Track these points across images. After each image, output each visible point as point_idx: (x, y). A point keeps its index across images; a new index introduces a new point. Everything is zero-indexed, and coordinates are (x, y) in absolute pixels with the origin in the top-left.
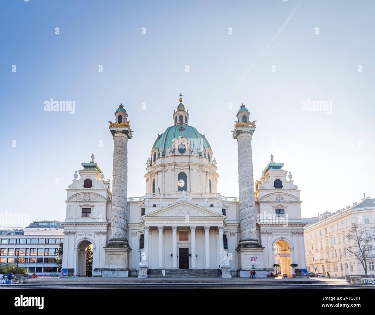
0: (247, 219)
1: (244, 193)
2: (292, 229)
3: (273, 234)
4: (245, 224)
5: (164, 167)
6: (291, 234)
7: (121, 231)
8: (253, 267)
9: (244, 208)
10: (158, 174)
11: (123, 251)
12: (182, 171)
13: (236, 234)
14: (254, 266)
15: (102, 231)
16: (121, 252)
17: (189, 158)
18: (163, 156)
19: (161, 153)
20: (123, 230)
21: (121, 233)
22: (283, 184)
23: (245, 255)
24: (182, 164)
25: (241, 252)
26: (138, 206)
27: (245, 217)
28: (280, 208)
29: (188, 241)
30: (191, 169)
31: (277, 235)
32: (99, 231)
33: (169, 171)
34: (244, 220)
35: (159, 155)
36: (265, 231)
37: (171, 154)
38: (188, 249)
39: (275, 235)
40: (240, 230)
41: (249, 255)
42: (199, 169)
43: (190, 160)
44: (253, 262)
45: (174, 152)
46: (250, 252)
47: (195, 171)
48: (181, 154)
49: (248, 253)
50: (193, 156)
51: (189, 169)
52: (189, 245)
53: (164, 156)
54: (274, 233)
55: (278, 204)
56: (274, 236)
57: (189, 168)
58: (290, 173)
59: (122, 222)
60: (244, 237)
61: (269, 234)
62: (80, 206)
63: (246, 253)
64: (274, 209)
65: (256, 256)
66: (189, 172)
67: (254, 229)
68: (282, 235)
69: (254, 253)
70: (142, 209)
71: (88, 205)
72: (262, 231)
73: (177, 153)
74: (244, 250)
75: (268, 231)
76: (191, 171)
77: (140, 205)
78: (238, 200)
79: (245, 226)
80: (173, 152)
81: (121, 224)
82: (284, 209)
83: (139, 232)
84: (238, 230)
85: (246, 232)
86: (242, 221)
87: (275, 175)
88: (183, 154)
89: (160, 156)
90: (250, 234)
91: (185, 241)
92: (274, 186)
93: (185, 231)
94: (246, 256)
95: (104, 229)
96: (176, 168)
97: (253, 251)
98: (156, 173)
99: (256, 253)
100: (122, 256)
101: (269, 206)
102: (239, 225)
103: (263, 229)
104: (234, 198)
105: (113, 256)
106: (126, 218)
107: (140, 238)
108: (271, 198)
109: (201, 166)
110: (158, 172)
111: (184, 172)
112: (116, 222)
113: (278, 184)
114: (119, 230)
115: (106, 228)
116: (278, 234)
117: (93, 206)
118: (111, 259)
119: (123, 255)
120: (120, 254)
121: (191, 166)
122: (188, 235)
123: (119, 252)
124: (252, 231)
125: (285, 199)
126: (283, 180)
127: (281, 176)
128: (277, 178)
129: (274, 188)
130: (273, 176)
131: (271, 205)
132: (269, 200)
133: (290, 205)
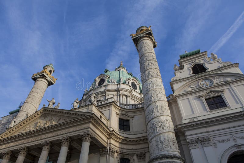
0: (151, 121)
3: (215, 142)
17: (107, 87)
22: (207, 66)
28: (213, 95)
31: (224, 141)
39: (219, 141)
42: (116, 94)
47: (111, 95)
50: (110, 85)
55: (208, 91)
56: (218, 144)
57: (105, 94)
61: (204, 141)
64: (202, 100)
66: (105, 98)
68: (235, 139)
72: (189, 138)
73: (97, 86)
75: (200, 136)
79: (151, 133)
82: (220, 96)
85: (152, 144)
87: (190, 61)
88: (101, 86)
90: (159, 147)
108: (191, 87)
111: (100, 99)
116: (225, 138)
124: (162, 139)
125: (215, 81)
126: (204, 63)
127: (199, 60)
128: (194, 64)
129: (194, 75)
130: (187, 64)
131: (195, 96)
132: (189, 89)
133: (229, 87)
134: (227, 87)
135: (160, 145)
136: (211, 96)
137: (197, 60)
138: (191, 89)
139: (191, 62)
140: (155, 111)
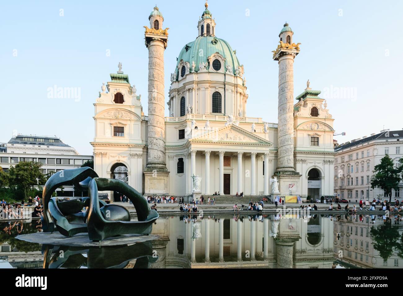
0: (286, 146)
1: (284, 120)
2: (324, 158)
4: (285, 151)
5: (197, 84)
6: (324, 163)
7: (160, 154)
8: (290, 194)
9: (284, 135)
10: (189, 91)
11: (164, 175)
12: (217, 90)
13: (273, 160)
14: (291, 192)
15: (138, 153)
16: (162, 177)
17: (224, 76)
18: (195, 71)
19: (193, 68)
20: (162, 153)
21: (160, 156)
22: (320, 112)
23: (283, 181)
24: (217, 82)
25: (280, 178)
26: (175, 128)
27: (284, 145)
29: (230, 167)
30: (226, 89)
31: (311, 163)
32: (135, 153)
33: (202, 89)
34: (284, 147)
35: (191, 69)
36: (300, 158)
37: (205, 70)
38: (230, 174)
40: (277, 157)
41: (287, 181)
42: (234, 89)
43: (225, 79)
44: (290, 189)
45: (209, 68)
46: (289, 179)
47: (230, 91)
48: (216, 71)
49: (287, 180)
50: (228, 74)
51: (223, 89)
52: (231, 171)
53: (197, 72)
54: (308, 161)
55: (315, 133)
56: (308, 164)
57: (224, 87)
58: (325, 101)
59: (161, 144)
60: (282, 164)
61: (304, 161)
62: (111, 124)
63: (284, 180)
64: (309, 137)
65: (294, 183)
66: (224, 93)
67: (292, 157)
68: (315, 163)
69: (292, 180)
70: (180, 131)
71: (121, 123)
72: (298, 158)
73: (211, 69)
74: (283, 176)
75: (303, 159)
76: (226, 91)
77: (177, 126)
78: (276, 126)
79: (284, 153)
80: (207, 68)
81: (160, 146)
82: (318, 138)
83: (176, 155)
84: (275, 157)
85: (285, 159)
86: (281, 148)
88: (218, 71)
89: (192, 72)
91: (227, 166)
92: (311, 114)
93: (227, 156)
94: (285, 182)
95: (140, 151)
96: (210, 86)
97: (291, 179)
98: (187, 90)
99: (294, 180)
100: (163, 181)
101: (305, 134)
102: (276, 151)
103: (299, 157)
104: (272, 123)
105: (154, 180)
106: (164, 140)
107: (178, 161)
109: (236, 86)
110: (189, 89)
111: (219, 91)
112: (155, 144)
113: (315, 112)
114: (158, 152)
115: (141, 149)
116: (312, 161)
117: (126, 125)
118: (152, 183)
119: (164, 179)
120: (161, 178)
121: (226, 86)
122: (230, 160)
123: (160, 176)
124: (290, 158)
125: (320, 127)
126: (319, 108)
127: (318, 104)
128: (314, 106)
129: (311, 115)
130: (310, 103)
131: (307, 133)
132: (306, 128)
133: (324, 134)
134: (323, 133)
135: (289, 161)
136: (314, 137)
137: (317, 104)
138: (306, 127)
139: (313, 103)
140: (289, 141)
